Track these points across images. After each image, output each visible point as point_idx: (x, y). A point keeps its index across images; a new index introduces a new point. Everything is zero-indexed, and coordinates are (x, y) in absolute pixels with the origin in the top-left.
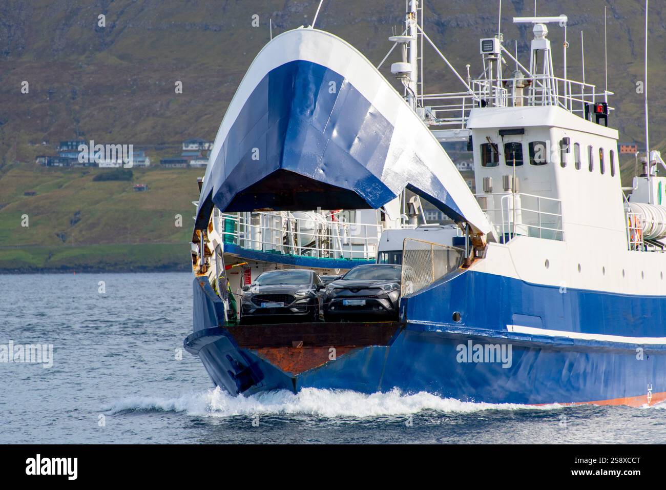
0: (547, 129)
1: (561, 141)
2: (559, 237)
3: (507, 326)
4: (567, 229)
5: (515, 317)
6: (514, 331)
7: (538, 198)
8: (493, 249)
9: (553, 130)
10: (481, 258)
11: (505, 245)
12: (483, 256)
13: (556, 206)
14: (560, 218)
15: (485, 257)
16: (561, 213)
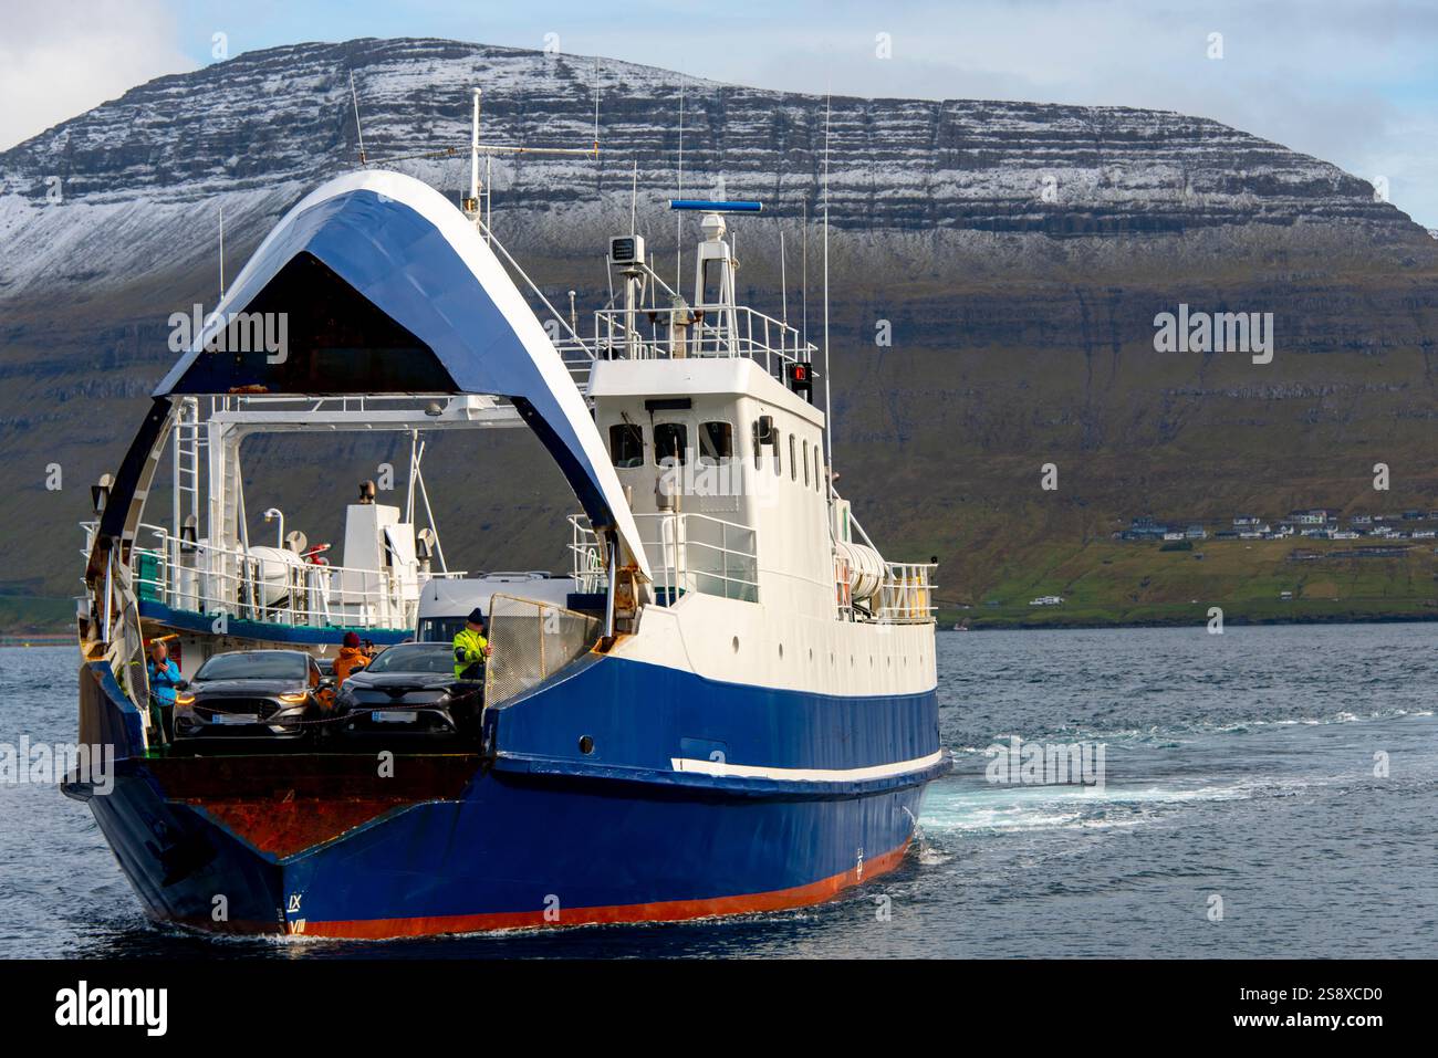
0: (732, 399)
1: (756, 423)
2: (751, 596)
3: (673, 760)
4: (764, 583)
5: (685, 743)
6: (684, 770)
7: (722, 524)
8: (651, 616)
9: (744, 404)
10: (630, 633)
11: (668, 609)
12: (633, 630)
13: (746, 539)
14: (754, 561)
15: (637, 632)
16: (754, 552)
